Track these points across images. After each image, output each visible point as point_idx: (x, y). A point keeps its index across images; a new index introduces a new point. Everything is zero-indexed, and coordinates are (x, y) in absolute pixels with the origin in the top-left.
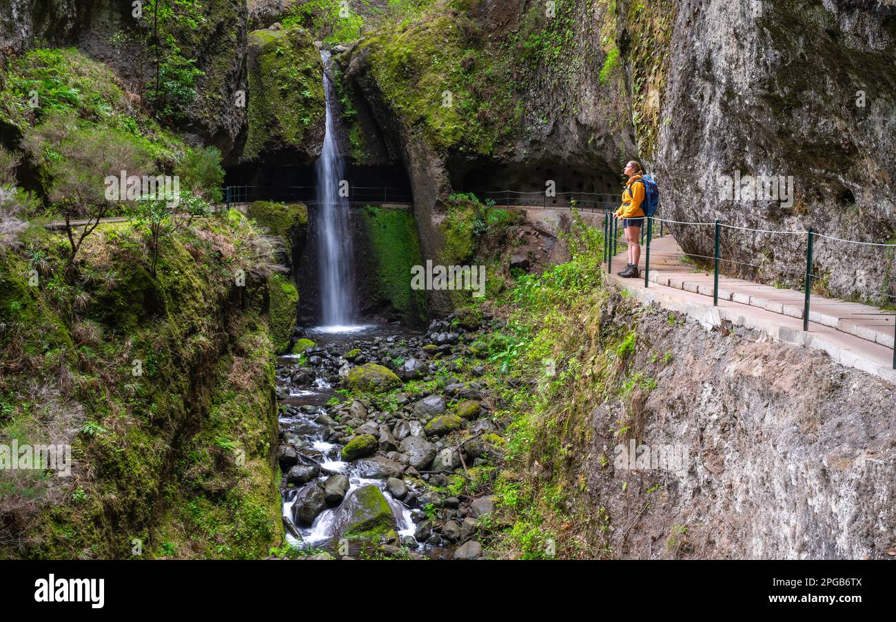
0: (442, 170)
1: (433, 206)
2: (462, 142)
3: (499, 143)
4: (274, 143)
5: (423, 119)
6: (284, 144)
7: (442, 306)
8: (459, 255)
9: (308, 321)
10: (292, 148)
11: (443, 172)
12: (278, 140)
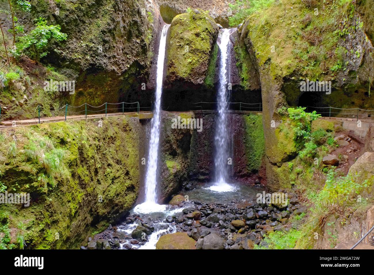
0: (278, 92)
1: (272, 116)
2: (294, 74)
3: (324, 74)
4: (171, 76)
5: (269, 59)
6: (176, 77)
7: (273, 184)
8: (286, 151)
9: (205, 179)
10: (182, 79)
11: (280, 94)
12: (173, 74)
